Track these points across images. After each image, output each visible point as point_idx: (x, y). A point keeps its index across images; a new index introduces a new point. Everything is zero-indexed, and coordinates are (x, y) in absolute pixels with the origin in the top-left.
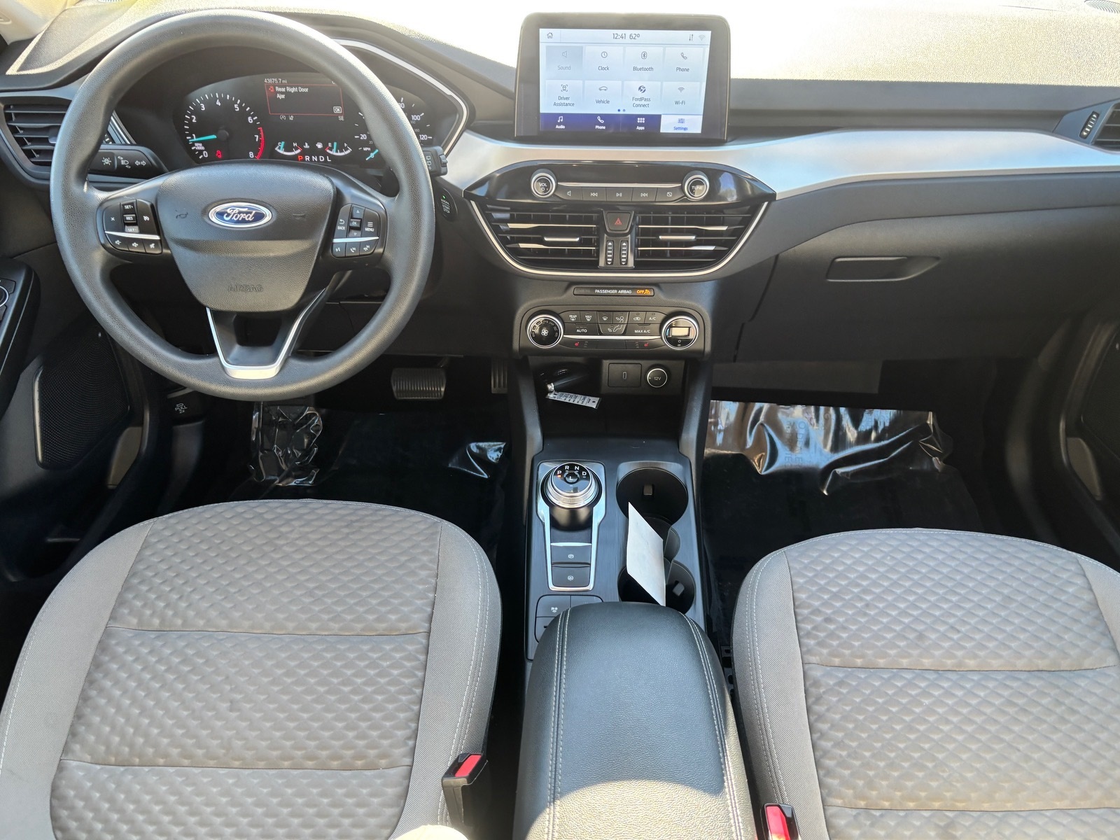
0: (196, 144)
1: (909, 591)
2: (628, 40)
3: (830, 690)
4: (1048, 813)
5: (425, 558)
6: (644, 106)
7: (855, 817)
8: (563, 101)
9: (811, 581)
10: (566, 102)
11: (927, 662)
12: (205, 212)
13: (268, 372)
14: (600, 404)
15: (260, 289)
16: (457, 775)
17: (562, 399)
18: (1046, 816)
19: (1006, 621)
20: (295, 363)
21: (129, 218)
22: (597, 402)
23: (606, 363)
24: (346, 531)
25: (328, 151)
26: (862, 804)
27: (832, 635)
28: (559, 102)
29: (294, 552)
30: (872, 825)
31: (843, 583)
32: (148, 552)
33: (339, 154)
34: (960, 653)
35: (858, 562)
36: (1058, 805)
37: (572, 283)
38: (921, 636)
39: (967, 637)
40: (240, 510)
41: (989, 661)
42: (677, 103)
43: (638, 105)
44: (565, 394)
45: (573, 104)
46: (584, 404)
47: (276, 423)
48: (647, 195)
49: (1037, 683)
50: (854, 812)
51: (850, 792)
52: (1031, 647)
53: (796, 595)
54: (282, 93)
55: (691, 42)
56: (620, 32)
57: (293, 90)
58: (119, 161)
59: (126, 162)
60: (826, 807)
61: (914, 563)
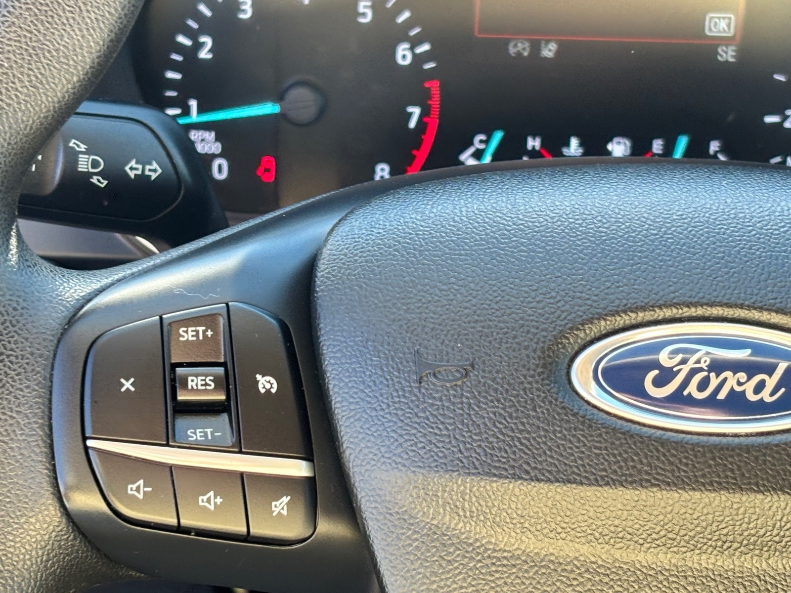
59: (95, 164)
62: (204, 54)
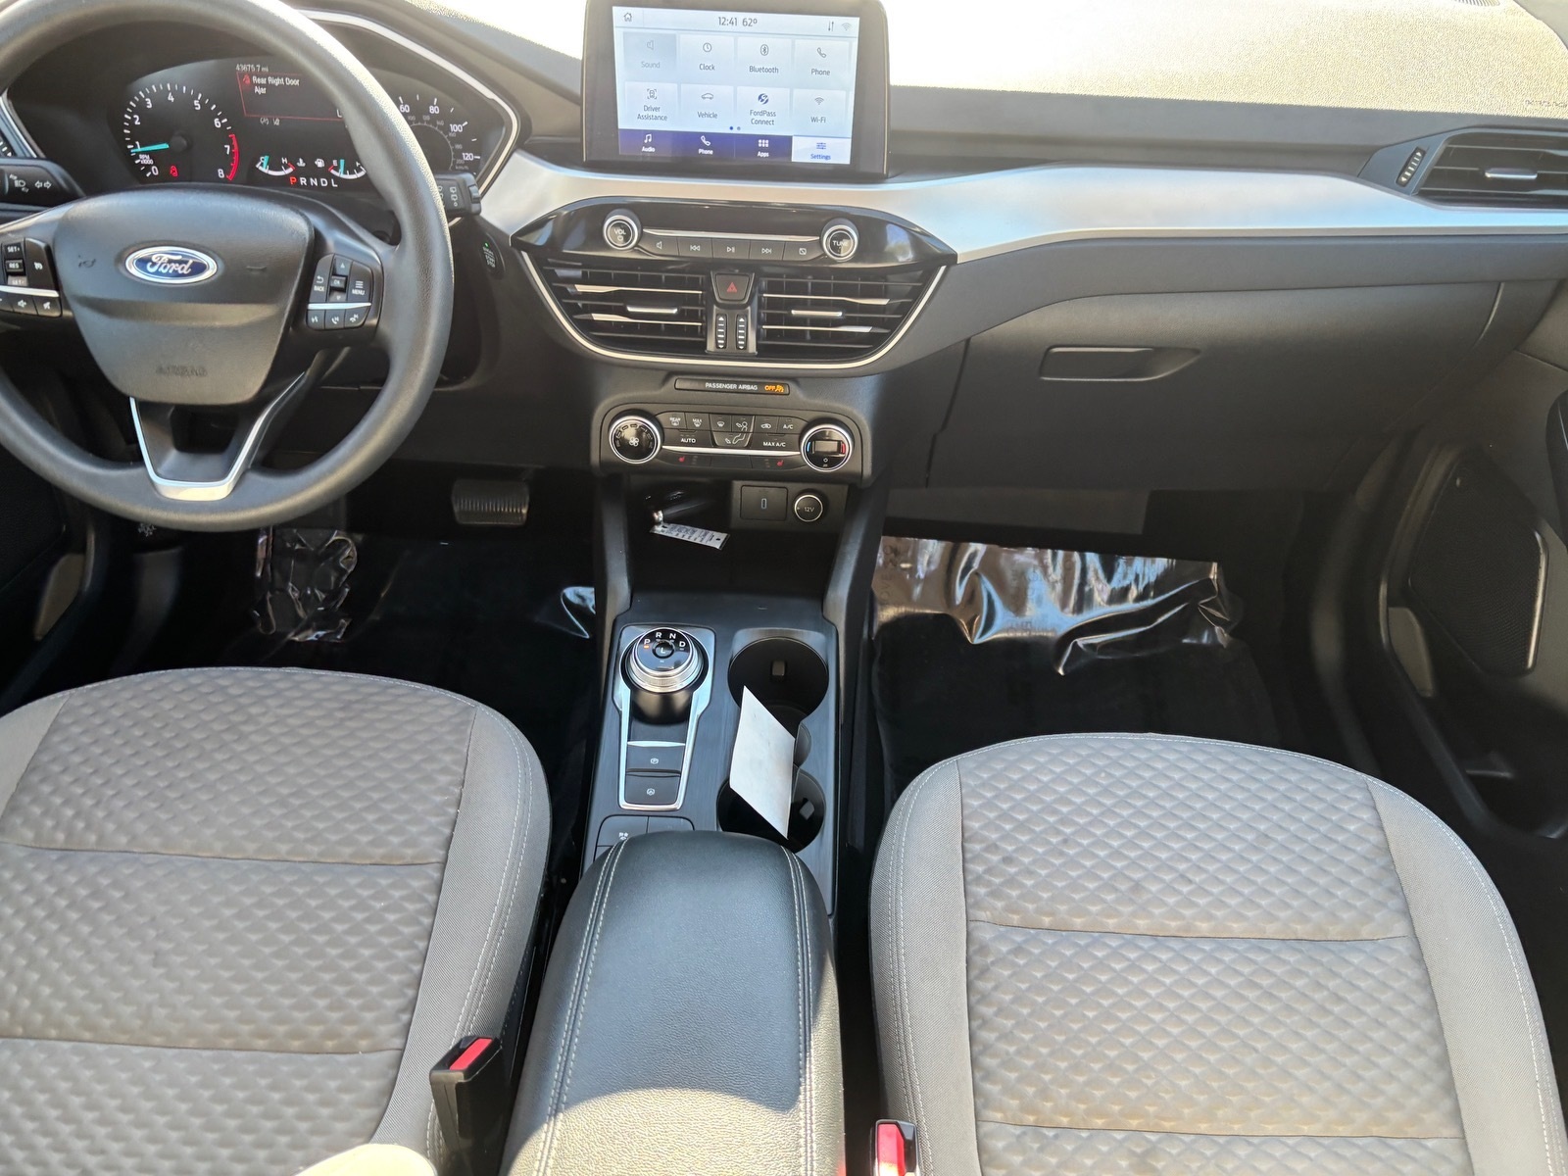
0: (141, 156)
1: (1127, 823)
2: (740, 27)
3: (1001, 961)
4: (1291, 1141)
5: (448, 758)
6: (767, 122)
7: (1019, 1137)
8: (650, 113)
9: (989, 804)
10: (655, 113)
11: (1142, 924)
12: (120, 259)
13: (217, 491)
14: (726, 544)
15: (202, 372)
16: (452, 1067)
17: (673, 535)
18: (1287, 1145)
19: (1258, 869)
20: (257, 479)
21: (14, 265)
22: (722, 540)
23: (737, 484)
24: (340, 715)
25: (333, 172)
26: (1031, 1119)
27: (1011, 881)
28: (645, 113)
29: (265, 743)
30: (1041, 1149)
31: (1035, 808)
32: (56, 739)
33: (349, 177)
34: (1188, 912)
35: (1059, 779)
36: (1306, 1129)
37: (672, 373)
38: (1137, 887)
39: (1201, 890)
40: (194, 680)
41: (1229, 924)
42: (814, 120)
43: (757, 122)
44: (679, 526)
45: (666, 118)
46: (703, 543)
47: (292, 553)
48: (770, 251)
49: (1292, 958)
50: (1018, 1131)
51: (1014, 1103)
52: (1288, 906)
53: (966, 822)
54: (261, 86)
55: (830, 33)
56: (729, 15)
57: (278, 82)
58: (11, 182)
59: (22, 184)
60: (979, 1123)
61: (1139, 782)
62: (137, 123)
